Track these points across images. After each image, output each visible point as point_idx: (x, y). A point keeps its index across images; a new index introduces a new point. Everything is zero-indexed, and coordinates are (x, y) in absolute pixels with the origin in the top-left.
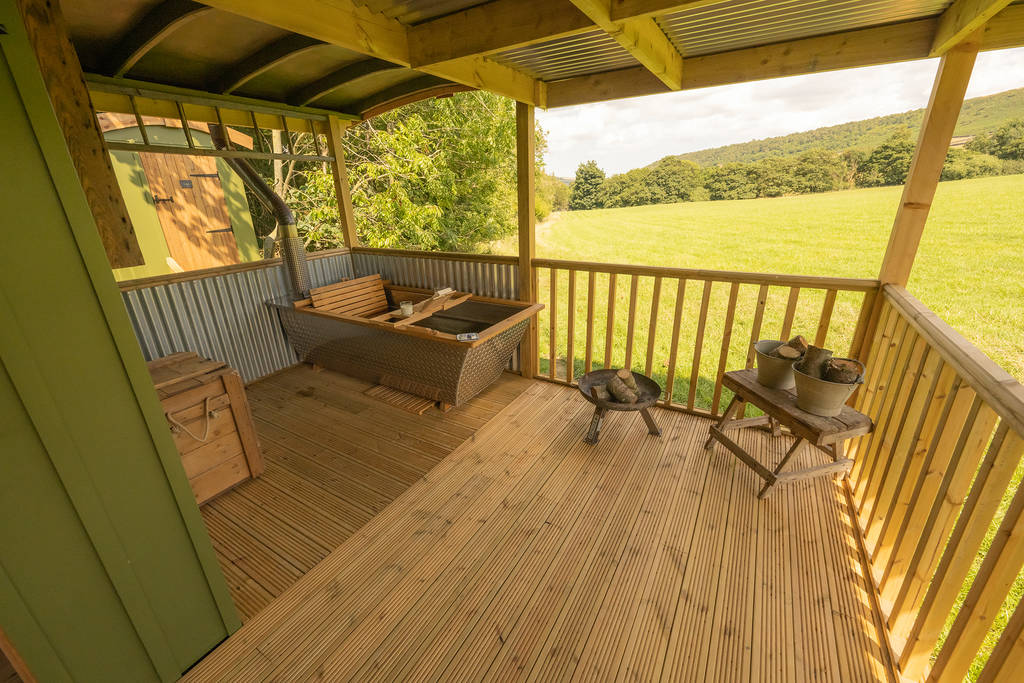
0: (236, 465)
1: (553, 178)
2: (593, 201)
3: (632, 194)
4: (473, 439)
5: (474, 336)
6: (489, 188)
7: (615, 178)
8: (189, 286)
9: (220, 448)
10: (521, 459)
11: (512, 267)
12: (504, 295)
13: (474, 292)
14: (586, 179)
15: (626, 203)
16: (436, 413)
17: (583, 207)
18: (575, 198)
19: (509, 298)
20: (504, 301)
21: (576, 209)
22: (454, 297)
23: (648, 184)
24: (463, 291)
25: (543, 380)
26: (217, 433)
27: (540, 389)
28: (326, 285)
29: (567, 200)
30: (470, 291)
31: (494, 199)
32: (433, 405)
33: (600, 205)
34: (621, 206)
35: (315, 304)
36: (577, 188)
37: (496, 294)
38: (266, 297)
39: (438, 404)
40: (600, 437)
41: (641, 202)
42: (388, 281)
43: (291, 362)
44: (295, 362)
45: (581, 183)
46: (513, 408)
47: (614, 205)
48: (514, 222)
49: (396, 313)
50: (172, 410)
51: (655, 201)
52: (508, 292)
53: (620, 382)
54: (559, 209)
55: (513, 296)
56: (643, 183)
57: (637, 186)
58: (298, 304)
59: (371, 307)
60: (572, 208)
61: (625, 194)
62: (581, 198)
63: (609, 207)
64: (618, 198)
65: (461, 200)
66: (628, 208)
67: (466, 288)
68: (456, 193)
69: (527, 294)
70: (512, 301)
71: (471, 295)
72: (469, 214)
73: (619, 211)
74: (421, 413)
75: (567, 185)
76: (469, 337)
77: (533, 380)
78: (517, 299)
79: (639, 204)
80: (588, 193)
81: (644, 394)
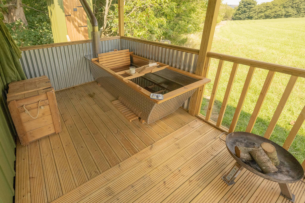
0: (50, 127)
1: (226, 5)
2: (247, 16)
3: (272, 13)
4: (151, 148)
5: (161, 97)
6: (193, 10)
7: (263, 4)
8: (59, 48)
9: (44, 120)
10: (175, 175)
11: (194, 55)
12: (187, 69)
13: (170, 64)
14: (245, 5)
15: (267, 17)
16: (138, 123)
17: (240, 19)
18: (236, 14)
19: (189, 71)
20: (185, 73)
21: (235, 19)
22: (158, 67)
23: (285, 7)
24: (165, 63)
25: (200, 119)
26: (43, 114)
27: (199, 124)
28: (106, 52)
29: (232, 15)
30: (168, 64)
31: (193, 15)
32: (137, 118)
33: (250, 18)
34: (263, 19)
35: (100, 60)
36: (239, 10)
37: (182, 67)
38: (85, 54)
39: (140, 118)
40: (235, 181)
41: (277, 16)
42: (132, 53)
43: (91, 80)
44: (93, 80)
45: (241, 7)
46: (179, 133)
47: (259, 18)
48: (202, 26)
49: (127, 71)
50: (26, 103)
51: (287, 16)
52: (189, 67)
53: (264, 153)
54: (226, 20)
55: (191, 70)
56: (281, 7)
57: (277, 8)
58: (93, 59)
59: (123, 63)
60: (233, 19)
61: (267, 13)
62: (240, 14)
63: (256, 19)
64: (262, 14)
65: (178, 15)
66: (268, 20)
67: (166, 61)
68: (176, 12)
69: (200, 71)
70: (190, 74)
71: (168, 66)
72: (180, 22)
73: (262, 21)
74: (131, 121)
75: (233, 8)
76: (157, 96)
77: (195, 118)
78: (194, 73)
79: (275, 17)
80: (245, 12)
81: (282, 164)
